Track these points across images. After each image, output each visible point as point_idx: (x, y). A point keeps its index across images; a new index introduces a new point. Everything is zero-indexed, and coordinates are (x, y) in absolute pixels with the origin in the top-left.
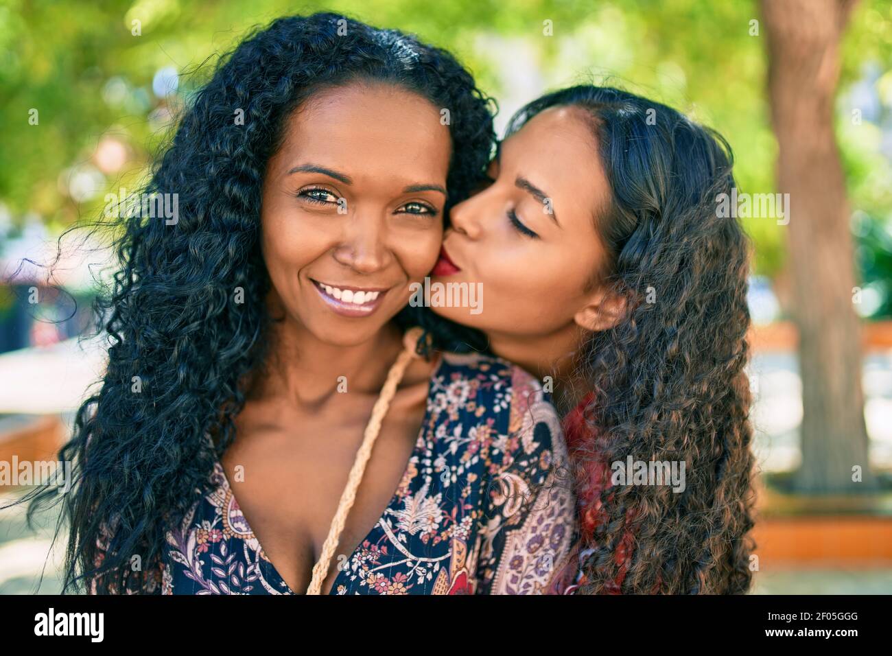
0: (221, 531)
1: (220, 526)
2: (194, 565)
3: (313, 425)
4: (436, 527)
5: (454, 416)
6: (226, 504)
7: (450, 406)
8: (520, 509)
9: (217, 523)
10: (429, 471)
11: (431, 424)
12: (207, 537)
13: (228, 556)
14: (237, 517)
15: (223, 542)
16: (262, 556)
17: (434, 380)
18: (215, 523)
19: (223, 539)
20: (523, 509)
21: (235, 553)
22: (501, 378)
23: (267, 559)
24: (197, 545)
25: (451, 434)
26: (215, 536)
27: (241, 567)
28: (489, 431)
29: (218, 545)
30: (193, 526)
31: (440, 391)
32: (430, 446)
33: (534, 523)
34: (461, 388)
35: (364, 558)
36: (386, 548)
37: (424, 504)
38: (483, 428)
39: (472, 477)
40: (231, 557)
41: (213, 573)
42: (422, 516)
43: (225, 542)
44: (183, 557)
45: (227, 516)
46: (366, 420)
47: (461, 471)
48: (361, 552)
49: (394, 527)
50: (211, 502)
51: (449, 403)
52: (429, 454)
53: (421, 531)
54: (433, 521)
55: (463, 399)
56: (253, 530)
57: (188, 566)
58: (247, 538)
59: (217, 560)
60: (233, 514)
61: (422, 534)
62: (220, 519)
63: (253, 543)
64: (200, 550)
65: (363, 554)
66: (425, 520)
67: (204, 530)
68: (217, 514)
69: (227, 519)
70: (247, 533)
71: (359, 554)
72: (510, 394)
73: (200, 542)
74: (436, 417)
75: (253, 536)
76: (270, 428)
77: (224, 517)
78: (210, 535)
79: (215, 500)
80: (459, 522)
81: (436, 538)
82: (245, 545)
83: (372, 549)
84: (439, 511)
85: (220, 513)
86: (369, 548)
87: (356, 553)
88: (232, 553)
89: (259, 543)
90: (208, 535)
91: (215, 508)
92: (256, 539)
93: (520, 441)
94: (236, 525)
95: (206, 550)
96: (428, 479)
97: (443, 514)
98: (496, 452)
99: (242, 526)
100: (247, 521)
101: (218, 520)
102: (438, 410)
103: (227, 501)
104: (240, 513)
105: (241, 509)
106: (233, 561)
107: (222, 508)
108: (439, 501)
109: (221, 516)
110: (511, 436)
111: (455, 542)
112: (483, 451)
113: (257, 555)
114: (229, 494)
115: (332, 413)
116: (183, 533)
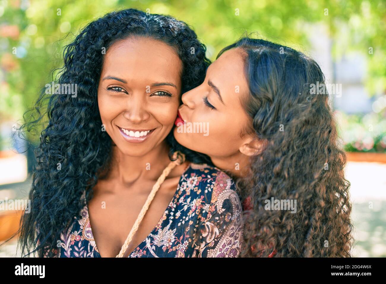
0: (81, 236)
1: (81, 234)
2: (68, 250)
3: (127, 192)
4: (171, 244)
5: (188, 193)
6: (85, 225)
7: (187, 188)
8: (214, 240)
9: (80, 233)
10: (172, 218)
11: (177, 196)
12: (75, 238)
13: (81, 247)
14: (89, 231)
15: (80, 241)
16: (95, 249)
17: (183, 176)
18: (79, 232)
19: (80, 240)
20: (216, 240)
21: (84, 247)
22: (212, 176)
23: (97, 251)
24: (71, 241)
25: (185, 201)
26: (78, 238)
27: (85, 253)
28: (201, 201)
29: (78, 242)
30: (71, 233)
31: (185, 181)
32: (175, 206)
33: (221, 247)
34: (194, 180)
35: (136, 255)
36: (146, 251)
37: (167, 233)
38: (199, 200)
39: (191, 223)
40: (82, 248)
41: (74, 254)
42: (165, 238)
43: (81, 241)
44: (65, 246)
45: (84, 230)
46: (149, 192)
47: (187, 219)
48: (135, 252)
49: (151, 242)
50: (79, 223)
51: (187, 187)
52: (173, 210)
53: (164, 245)
54: (170, 241)
55: (194, 185)
56: (94, 237)
57: (66, 250)
58: (91, 241)
59: (76, 249)
60: (87, 229)
61: (163, 247)
62: (82, 231)
63: (93, 243)
64: (71, 244)
65: (136, 253)
66: (166, 240)
67: (74, 235)
68: (81, 229)
69: (84, 231)
70: (91, 238)
71: (134, 253)
72: (214, 185)
73: (72, 240)
74: (180, 193)
75: (94, 240)
76: (110, 192)
77: (83, 230)
78: (76, 237)
79: (81, 223)
80: (183, 243)
81: (170, 249)
82: (89, 243)
83: (140, 252)
84: (174, 237)
85: (82, 228)
86: (139, 251)
87: (133, 252)
88: (83, 246)
89: (96, 243)
90: (75, 237)
91: (80, 226)
92: (94, 241)
93: (216, 207)
94: (88, 234)
95: (73, 244)
96: (171, 222)
97: (175, 238)
98: (204, 212)
99: (90, 235)
100: (93, 233)
101: (80, 232)
102: (182, 190)
103: (86, 223)
104: (90, 229)
105: (91, 228)
106: (83, 250)
107: (83, 226)
108: (174, 232)
109: (82, 230)
110: (212, 205)
111: (179, 252)
112: (197, 211)
113: (93, 248)
114: (88, 220)
115: (136, 188)
116: (67, 236)
